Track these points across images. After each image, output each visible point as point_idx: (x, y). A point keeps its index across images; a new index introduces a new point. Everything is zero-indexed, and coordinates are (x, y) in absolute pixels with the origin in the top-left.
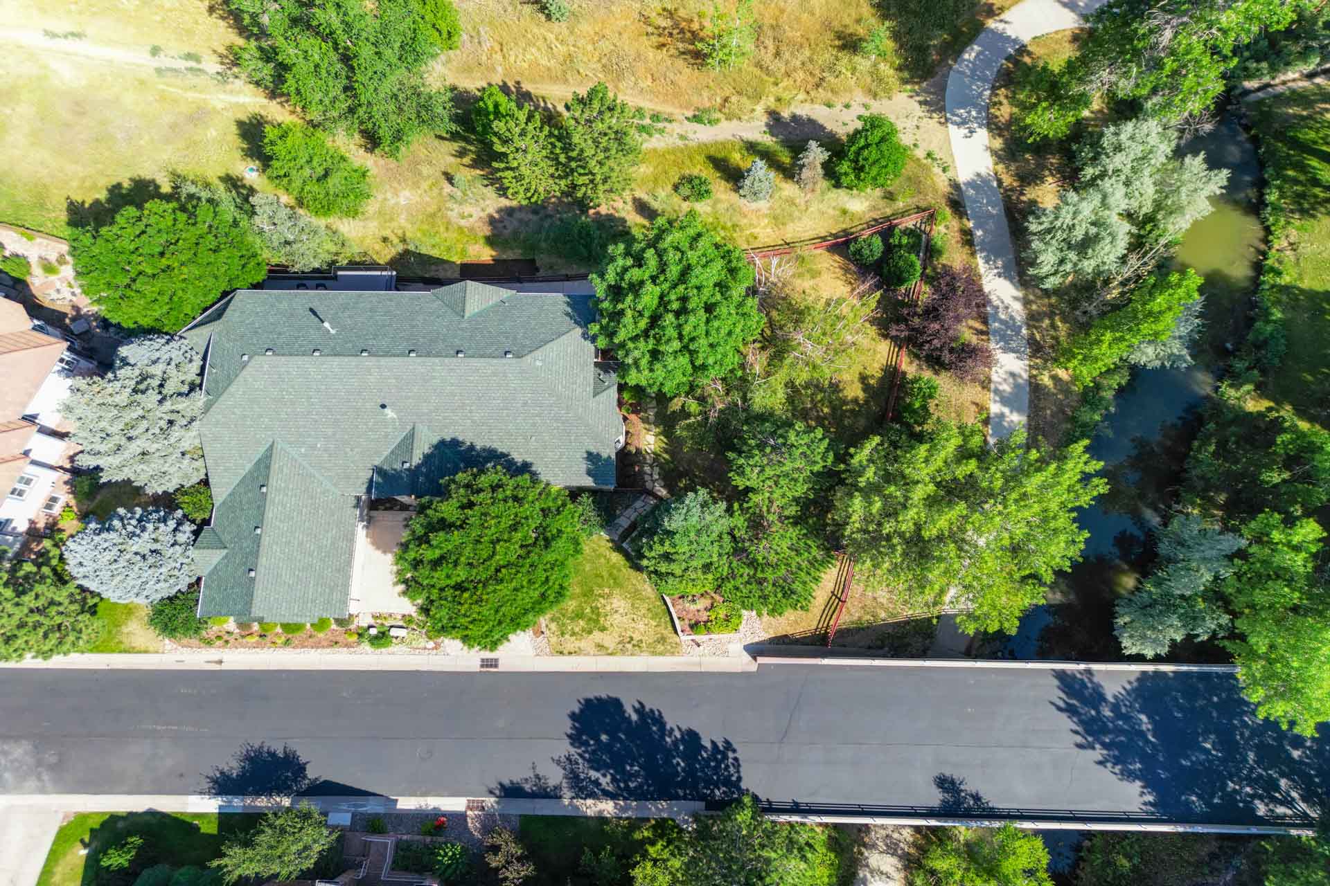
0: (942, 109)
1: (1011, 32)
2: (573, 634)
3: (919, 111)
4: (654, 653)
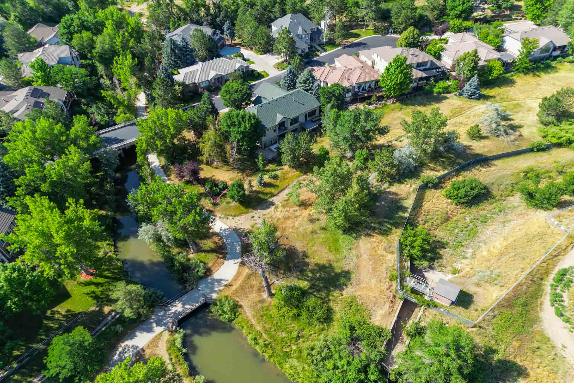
0: (234, 230)
1: (232, 262)
3: (240, 226)
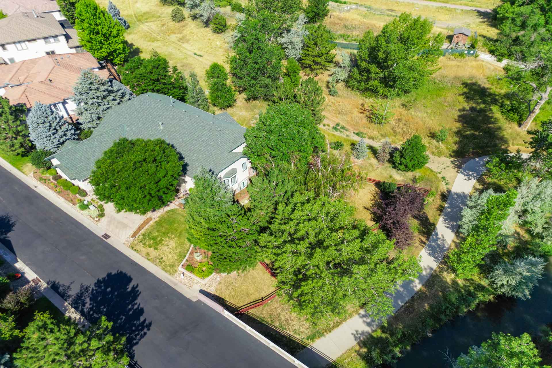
2: (144, 244)
4: (163, 269)
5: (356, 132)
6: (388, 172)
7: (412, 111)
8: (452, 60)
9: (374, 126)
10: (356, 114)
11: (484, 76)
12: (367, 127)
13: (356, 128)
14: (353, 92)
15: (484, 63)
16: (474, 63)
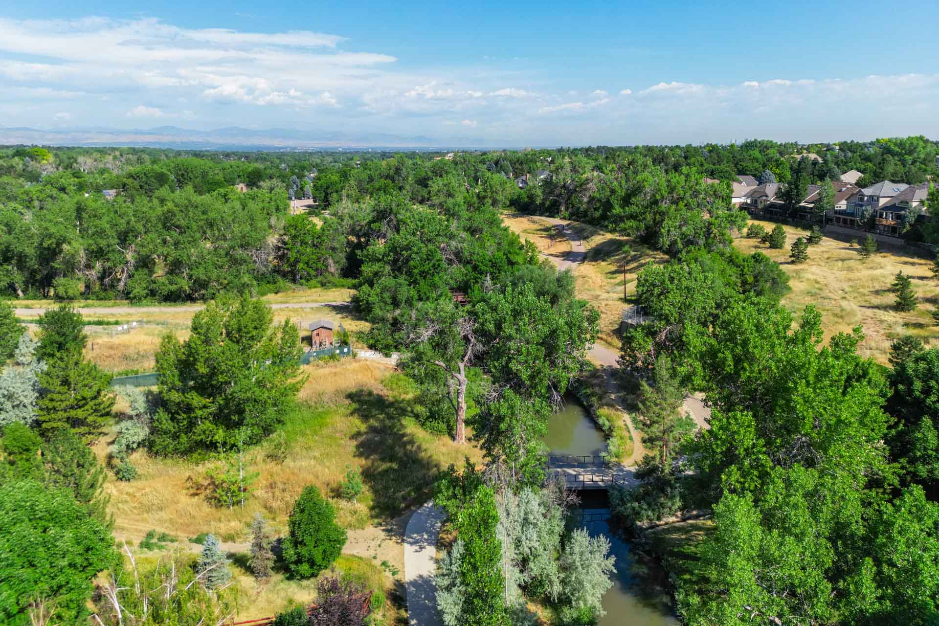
0: (402, 534)
3: (381, 535)
5: (195, 537)
6: (282, 594)
7: (288, 461)
8: (322, 367)
9: (227, 512)
10: (185, 500)
11: (376, 380)
12: (214, 520)
13: (192, 528)
14: (169, 461)
15: (368, 363)
16: (355, 365)
